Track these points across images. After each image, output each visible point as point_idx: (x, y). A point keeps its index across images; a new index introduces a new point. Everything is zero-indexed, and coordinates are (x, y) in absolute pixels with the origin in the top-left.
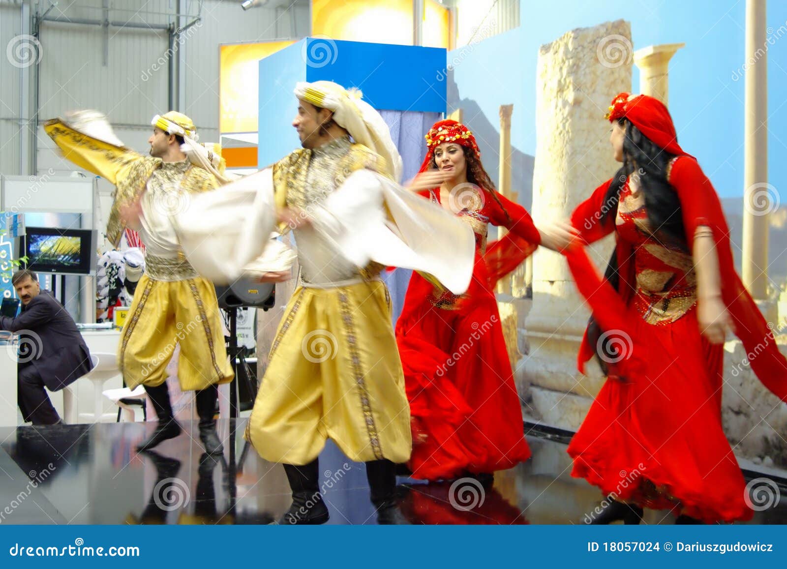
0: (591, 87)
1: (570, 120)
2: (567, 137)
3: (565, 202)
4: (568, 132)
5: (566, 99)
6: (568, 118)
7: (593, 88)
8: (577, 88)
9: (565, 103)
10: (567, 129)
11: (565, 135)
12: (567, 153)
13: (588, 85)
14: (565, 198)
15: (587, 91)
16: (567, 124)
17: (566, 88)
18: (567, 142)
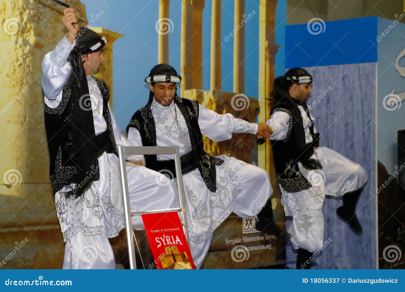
0: (52, 38)
1: (31, 58)
2: (28, 70)
3: (25, 121)
4: (28, 66)
5: (27, 39)
6: (29, 55)
7: (54, 39)
8: (38, 34)
9: (26, 43)
10: (27, 63)
11: (26, 68)
12: (27, 82)
13: (50, 36)
14: (25, 118)
15: (48, 40)
16: (28, 60)
17: (26, 30)
18: (27, 74)
